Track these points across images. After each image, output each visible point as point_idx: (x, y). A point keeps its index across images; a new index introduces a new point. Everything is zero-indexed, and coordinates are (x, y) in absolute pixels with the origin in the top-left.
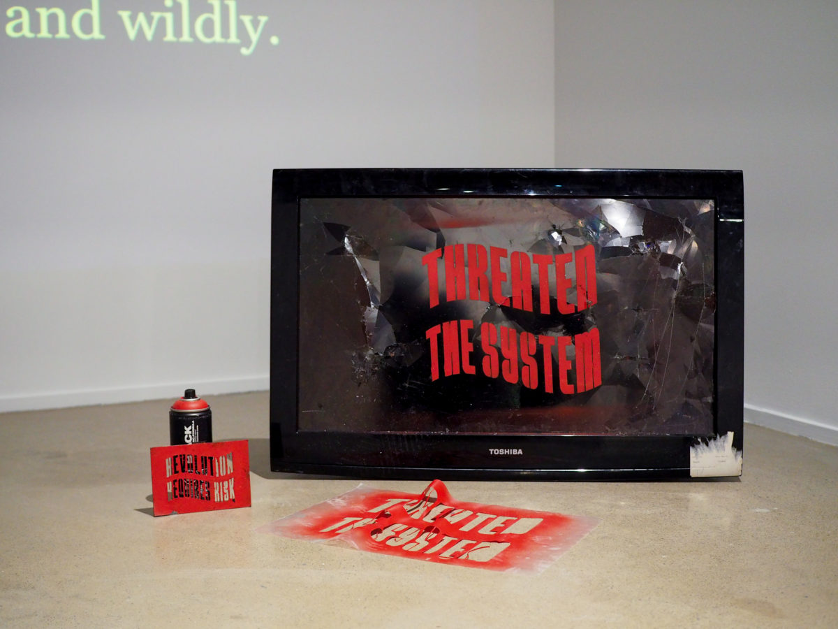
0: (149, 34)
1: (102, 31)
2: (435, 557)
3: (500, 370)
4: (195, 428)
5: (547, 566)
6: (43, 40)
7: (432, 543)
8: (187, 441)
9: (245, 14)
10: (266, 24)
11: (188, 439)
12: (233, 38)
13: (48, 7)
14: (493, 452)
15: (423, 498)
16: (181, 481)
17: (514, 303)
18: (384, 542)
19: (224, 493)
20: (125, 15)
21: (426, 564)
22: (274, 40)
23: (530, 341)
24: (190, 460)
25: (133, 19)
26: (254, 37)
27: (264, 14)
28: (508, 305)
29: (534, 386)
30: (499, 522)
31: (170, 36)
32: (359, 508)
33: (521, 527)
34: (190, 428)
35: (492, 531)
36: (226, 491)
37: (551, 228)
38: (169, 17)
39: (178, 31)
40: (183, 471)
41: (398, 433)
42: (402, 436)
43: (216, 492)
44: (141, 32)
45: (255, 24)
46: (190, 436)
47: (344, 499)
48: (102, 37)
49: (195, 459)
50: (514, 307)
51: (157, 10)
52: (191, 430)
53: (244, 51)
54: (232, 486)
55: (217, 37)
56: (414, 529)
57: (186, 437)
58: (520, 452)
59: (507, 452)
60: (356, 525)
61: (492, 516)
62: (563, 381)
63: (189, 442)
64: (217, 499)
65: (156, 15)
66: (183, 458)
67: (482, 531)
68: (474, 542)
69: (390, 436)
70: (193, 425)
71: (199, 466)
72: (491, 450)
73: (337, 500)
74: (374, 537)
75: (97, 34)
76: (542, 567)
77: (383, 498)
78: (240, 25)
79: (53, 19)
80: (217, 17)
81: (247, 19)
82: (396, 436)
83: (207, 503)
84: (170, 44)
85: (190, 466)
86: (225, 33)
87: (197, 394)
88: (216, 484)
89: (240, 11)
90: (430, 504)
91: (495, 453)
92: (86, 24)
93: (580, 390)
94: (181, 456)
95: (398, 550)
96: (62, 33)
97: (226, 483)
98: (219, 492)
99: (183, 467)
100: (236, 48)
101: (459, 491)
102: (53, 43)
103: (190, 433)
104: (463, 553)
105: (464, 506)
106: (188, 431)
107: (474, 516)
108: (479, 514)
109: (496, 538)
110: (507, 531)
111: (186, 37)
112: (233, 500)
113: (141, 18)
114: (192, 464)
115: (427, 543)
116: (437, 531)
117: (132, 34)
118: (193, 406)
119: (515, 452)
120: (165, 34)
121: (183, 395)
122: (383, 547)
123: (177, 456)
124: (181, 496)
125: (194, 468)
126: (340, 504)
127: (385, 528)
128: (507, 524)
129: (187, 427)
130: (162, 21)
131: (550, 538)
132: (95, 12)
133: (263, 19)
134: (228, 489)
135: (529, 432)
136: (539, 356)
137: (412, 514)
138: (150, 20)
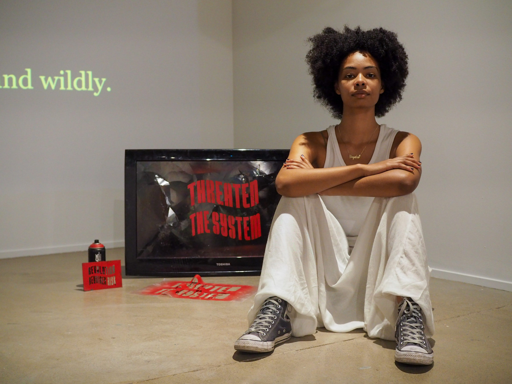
0: (53, 86)
1: (32, 85)
2: (203, 298)
3: (220, 231)
4: (100, 255)
5: (246, 300)
6: (6, 89)
7: (200, 295)
8: (96, 260)
9: (96, 77)
10: (105, 82)
11: (97, 259)
12: (91, 89)
13: (8, 75)
14: (218, 265)
15: (192, 282)
16: (94, 277)
17: (225, 204)
18: (181, 295)
19: (111, 282)
20: (42, 78)
21: (200, 301)
22: (109, 89)
23: (233, 219)
24: (97, 268)
25: (46, 80)
26: (100, 88)
27: (104, 78)
28: (223, 204)
29: (234, 237)
30: (224, 288)
31: (62, 88)
32: (167, 286)
33: (233, 289)
34: (98, 255)
35: (222, 291)
36: (112, 281)
37: (240, 173)
38: (62, 79)
39: (66, 86)
40: (95, 273)
41: (179, 258)
42: (180, 259)
43: (108, 281)
44: (49, 86)
45: (100, 82)
46: (98, 259)
47: (159, 284)
48: (32, 88)
49: (100, 268)
50: (225, 205)
51: (57, 76)
52: (98, 256)
53: (96, 94)
54: (114, 279)
55: (84, 88)
56: (191, 291)
57: (96, 259)
58: (229, 264)
59: (224, 264)
60: (168, 291)
61: (221, 287)
62: (246, 235)
63: (97, 261)
64: (109, 284)
65: (56, 78)
66: (95, 267)
67: (218, 291)
68: (216, 294)
69: (175, 259)
70: (99, 254)
71: (101, 271)
72: (217, 264)
73: (157, 284)
74: (177, 294)
75: (30, 87)
76: (244, 300)
77: (176, 283)
78: (94, 82)
79: (10, 80)
80: (83, 79)
81: (96, 80)
82: (178, 259)
83: (104, 286)
84: (62, 91)
85: (98, 271)
86: (87, 86)
87: (99, 242)
88: (108, 278)
89: (94, 76)
90: (196, 284)
91: (219, 265)
92: (25, 82)
93: (253, 239)
94: (94, 266)
95: (188, 297)
96: (14, 86)
97: (112, 278)
98: (110, 281)
99: (95, 271)
100: (92, 92)
101: (206, 280)
102: (10, 90)
103: (98, 257)
104: (213, 297)
105: (209, 284)
106: (97, 256)
107: (214, 287)
108: (215, 286)
109: (224, 292)
110: (228, 290)
111: (69, 88)
112: (115, 285)
113: (50, 79)
114: (98, 270)
115: (198, 295)
116: (201, 291)
117: (45, 86)
118: (98, 246)
119: (227, 264)
120: (60, 86)
121: (94, 242)
122: (181, 296)
123: (93, 267)
124: (95, 283)
125: (99, 271)
126: (158, 285)
127: (180, 291)
128: (227, 289)
129: (97, 254)
130: (59, 81)
131: (245, 292)
132: (29, 77)
133: (104, 80)
134: (113, 280)
135: (232, 256)
136: (236, 225)
137: (189, 287)
138: (53, 80)
